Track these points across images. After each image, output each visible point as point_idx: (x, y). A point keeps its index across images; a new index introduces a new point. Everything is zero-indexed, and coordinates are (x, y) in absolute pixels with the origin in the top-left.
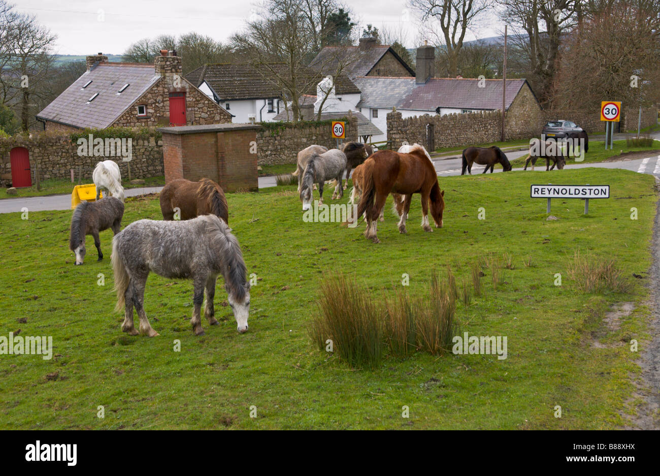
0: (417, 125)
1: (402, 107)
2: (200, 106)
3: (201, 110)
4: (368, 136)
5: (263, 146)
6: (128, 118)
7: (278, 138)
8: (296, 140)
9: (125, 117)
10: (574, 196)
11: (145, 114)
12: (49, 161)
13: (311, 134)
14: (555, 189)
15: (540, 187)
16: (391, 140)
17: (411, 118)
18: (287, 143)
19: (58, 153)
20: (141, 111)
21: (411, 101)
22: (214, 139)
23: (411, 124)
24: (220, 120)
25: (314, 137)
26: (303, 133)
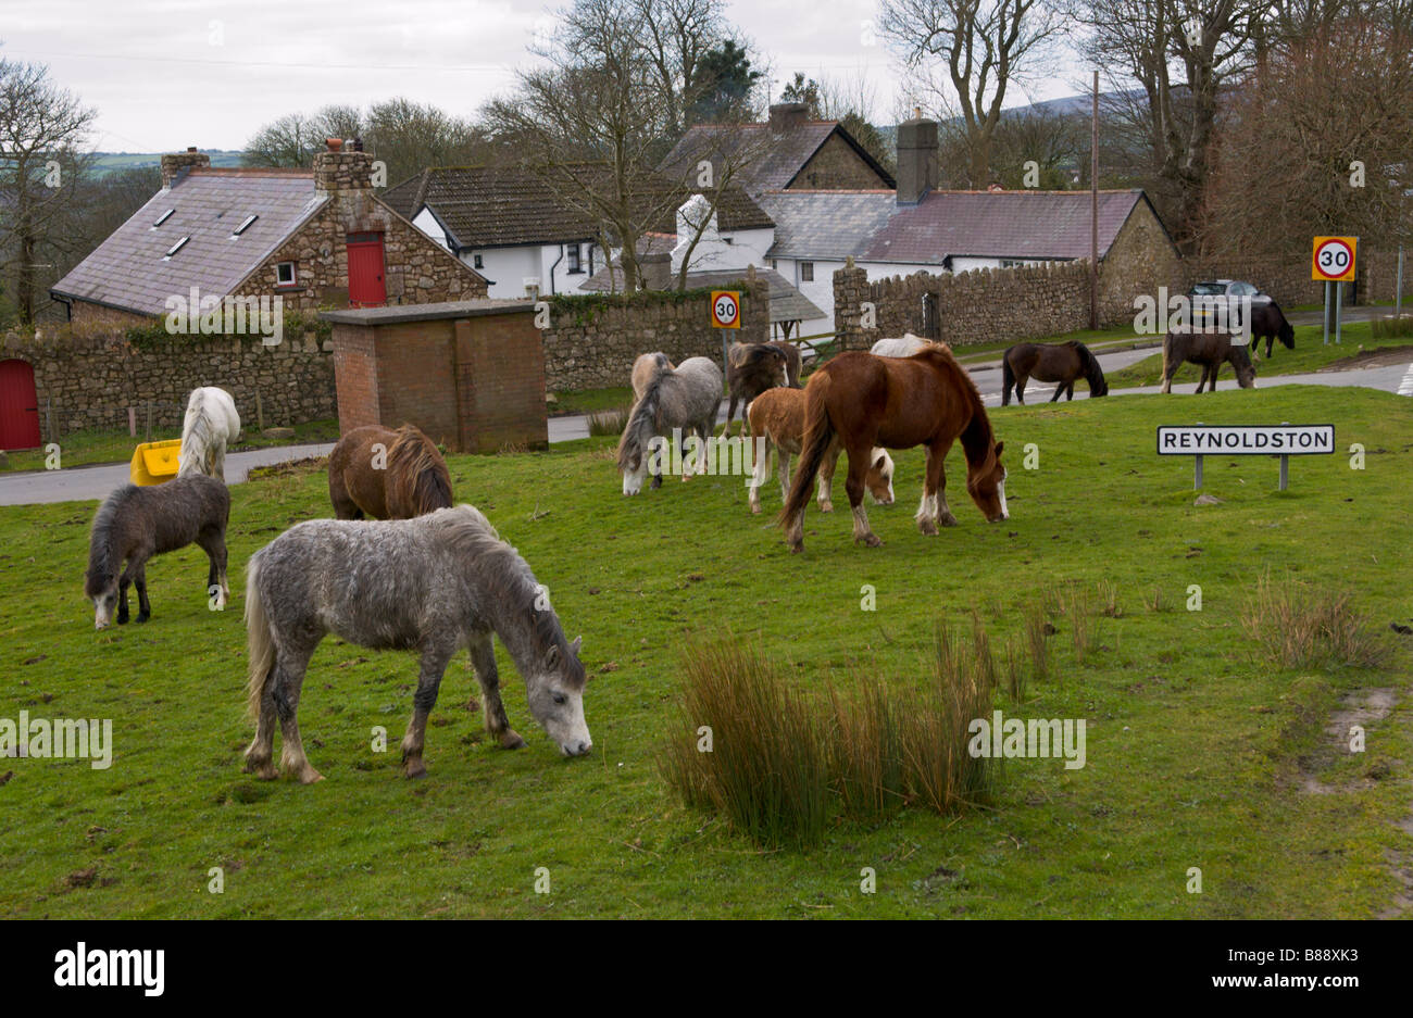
0: (901, 297)
1: (868, 257)
2: (416, 261)
3: (418, 270)
4: (792, 322)
5: (557, 349)
6: (256, 292)
7: (592, 330)
8: (631, 334)
9: (248, 290)
10: (1255, 450)
11: (293, 282)
12: (81, 389)
13: (664, 321)
14: (1211, 436)
15: (1178, 432)
16: (843, 330)
17: (888, 280)
18: (612, 340)
19: (99, 372)
20: (286, 275)
21: (887, 243)
22: (449, 336)
23: (887, 294)
24: (462, 292)
25: (672, 328)
26: (647, 318)
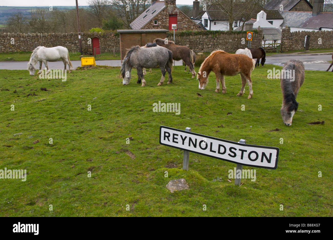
0: (299, 36)
1: (302, 27)
2: (184, 21)
3: (184, 23)
5: (207, 43)
6: (149, 26)
7: (216, 39)
8: (226, 40)
9: (147, 25)
10: (217, 155)
11: (157, 24)
12: (107, 44)
13: (235, 38)
16: (282, 43)
17: (296, 32)
18: (221, 41)
20: (156, 23)
21: (307, 24)
23: (296, 35)
24: (193, 29)
25: (236, 40)
26: (230, 37)
